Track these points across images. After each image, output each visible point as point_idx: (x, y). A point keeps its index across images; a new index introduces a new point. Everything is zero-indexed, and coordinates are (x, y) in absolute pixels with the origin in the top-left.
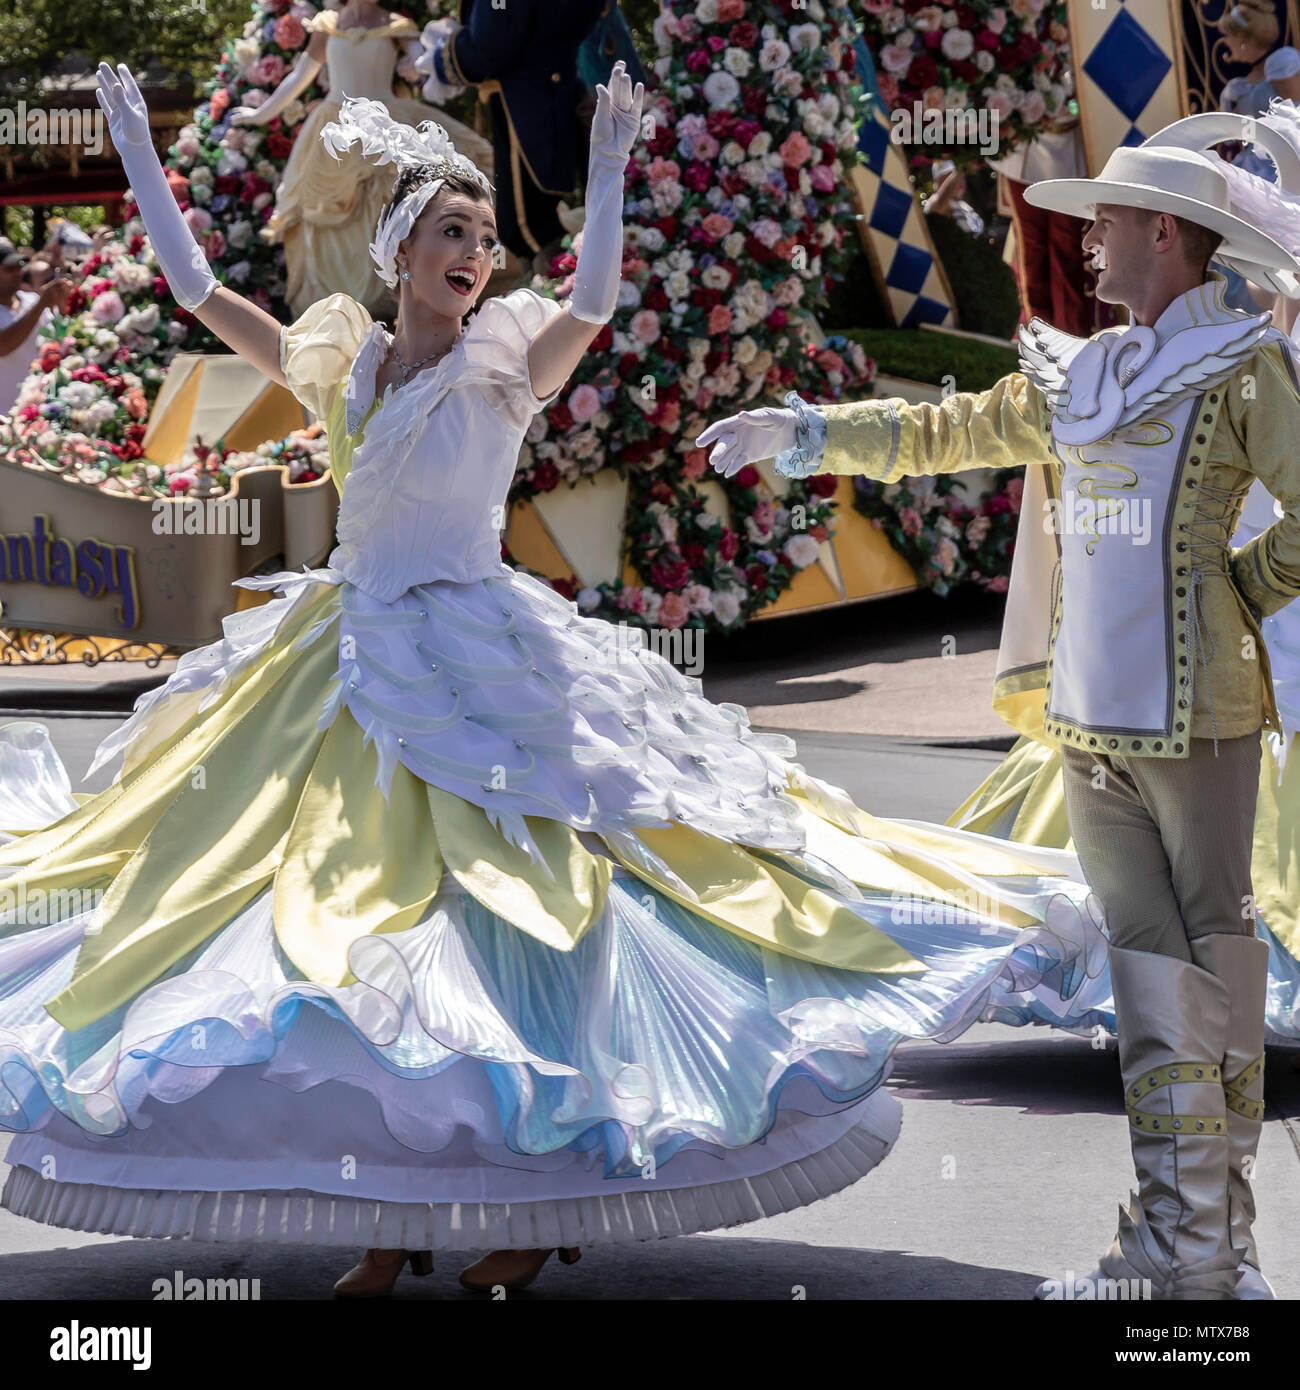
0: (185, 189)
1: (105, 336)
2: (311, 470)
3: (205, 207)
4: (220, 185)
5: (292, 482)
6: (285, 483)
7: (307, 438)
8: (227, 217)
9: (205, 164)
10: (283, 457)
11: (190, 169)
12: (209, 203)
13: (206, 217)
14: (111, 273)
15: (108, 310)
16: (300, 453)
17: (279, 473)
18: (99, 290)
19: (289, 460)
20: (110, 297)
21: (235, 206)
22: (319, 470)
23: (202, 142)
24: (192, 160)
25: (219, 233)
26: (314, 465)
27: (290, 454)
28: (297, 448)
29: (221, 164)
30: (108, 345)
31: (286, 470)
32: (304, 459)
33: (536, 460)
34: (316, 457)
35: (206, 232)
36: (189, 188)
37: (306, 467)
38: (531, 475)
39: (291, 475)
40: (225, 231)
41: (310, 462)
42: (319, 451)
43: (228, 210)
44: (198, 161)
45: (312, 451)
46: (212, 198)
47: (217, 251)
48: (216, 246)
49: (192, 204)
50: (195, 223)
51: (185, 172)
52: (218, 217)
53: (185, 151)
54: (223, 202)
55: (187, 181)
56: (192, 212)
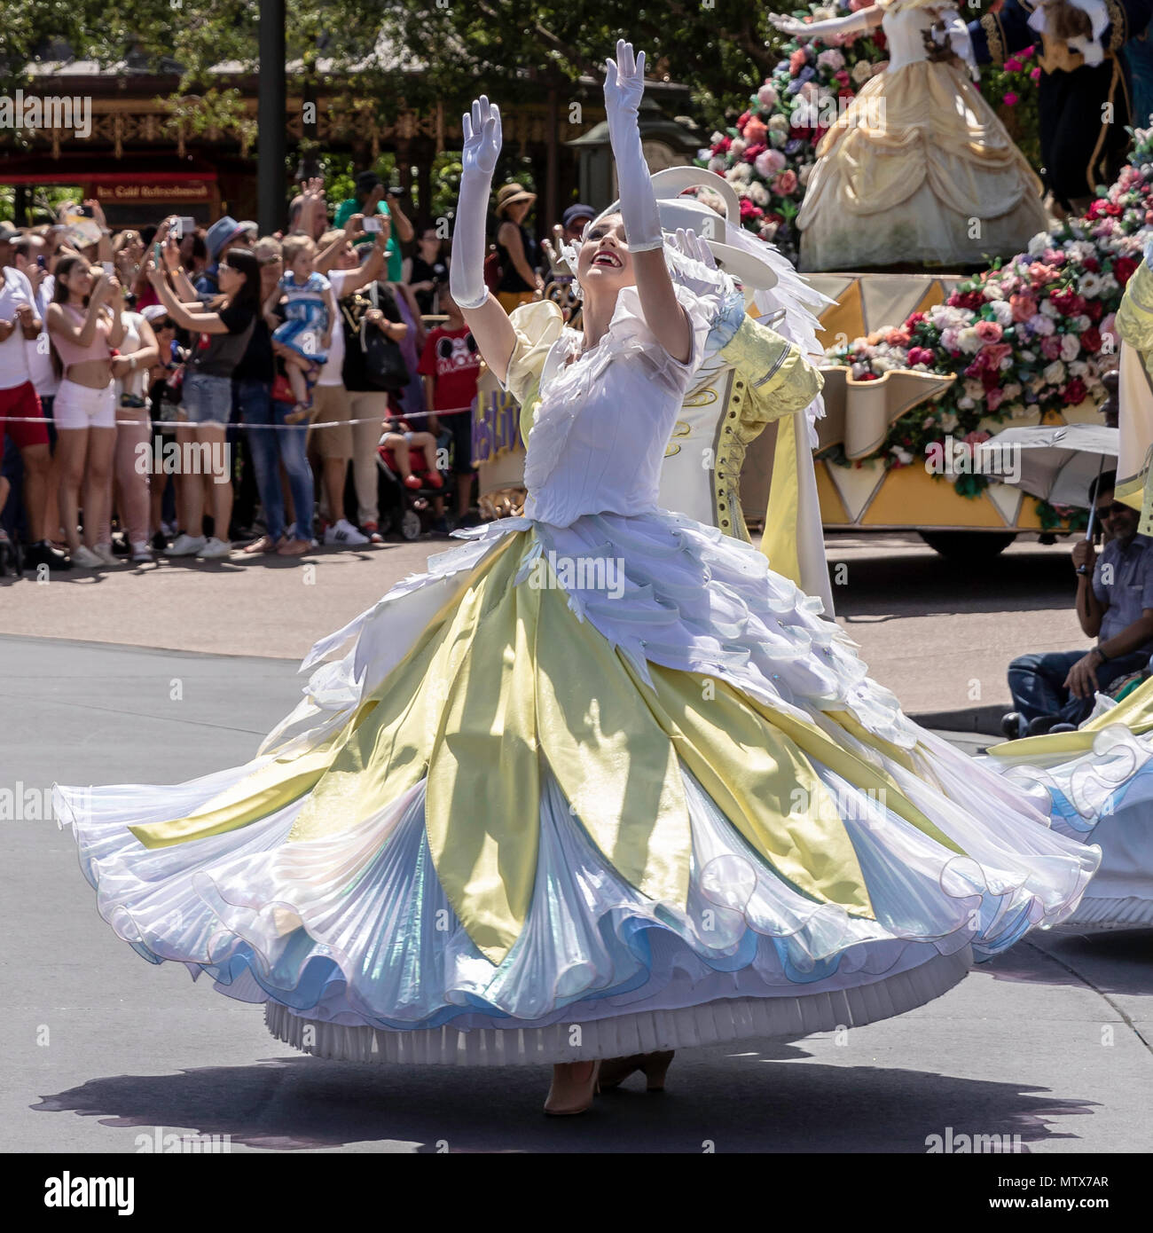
0: (764, 133)
2: (871, 372)
3: (780, 149)
4: (794, 133)
5: (855, 380)
6: (849, 379)
7: (870, 344)
8: (799, 159)
9: (780, 112)
10: (847, 359)
11: (769, 117)
12: (783, 146)
13: (781, 158)
16: (862, 357)
17: (845, 372)
19: (853, 362)
21: (806, 150)
22: (878, 373)
23: (780, 93)
24: (770, 108)
25: (791, 172)
26: (873, 368)
27: (853, 357)
28: (859, 352)
31: (849, 371)
32: (865, 362)
33: (1068, 376)
34: (876, 361)
35: (780, 170)
36: (767, 132)
37: (867, 369)
38: (1062, 390)
39: (854, 375)
40: (797, 171)
41: (870, 365)
42: (878, 356)
43: (800, 153)
44: (775, 110)
45: (873, 355)
46: (787, 141)
47: (788, 188)
48: (788, 184)
49: (770, 146)
50: (771, 162)
51: (764, 118)
52: (791, 158)
53: (764, 100)
54: (795, 146)
55: (765, 127)
56: (768, 153)
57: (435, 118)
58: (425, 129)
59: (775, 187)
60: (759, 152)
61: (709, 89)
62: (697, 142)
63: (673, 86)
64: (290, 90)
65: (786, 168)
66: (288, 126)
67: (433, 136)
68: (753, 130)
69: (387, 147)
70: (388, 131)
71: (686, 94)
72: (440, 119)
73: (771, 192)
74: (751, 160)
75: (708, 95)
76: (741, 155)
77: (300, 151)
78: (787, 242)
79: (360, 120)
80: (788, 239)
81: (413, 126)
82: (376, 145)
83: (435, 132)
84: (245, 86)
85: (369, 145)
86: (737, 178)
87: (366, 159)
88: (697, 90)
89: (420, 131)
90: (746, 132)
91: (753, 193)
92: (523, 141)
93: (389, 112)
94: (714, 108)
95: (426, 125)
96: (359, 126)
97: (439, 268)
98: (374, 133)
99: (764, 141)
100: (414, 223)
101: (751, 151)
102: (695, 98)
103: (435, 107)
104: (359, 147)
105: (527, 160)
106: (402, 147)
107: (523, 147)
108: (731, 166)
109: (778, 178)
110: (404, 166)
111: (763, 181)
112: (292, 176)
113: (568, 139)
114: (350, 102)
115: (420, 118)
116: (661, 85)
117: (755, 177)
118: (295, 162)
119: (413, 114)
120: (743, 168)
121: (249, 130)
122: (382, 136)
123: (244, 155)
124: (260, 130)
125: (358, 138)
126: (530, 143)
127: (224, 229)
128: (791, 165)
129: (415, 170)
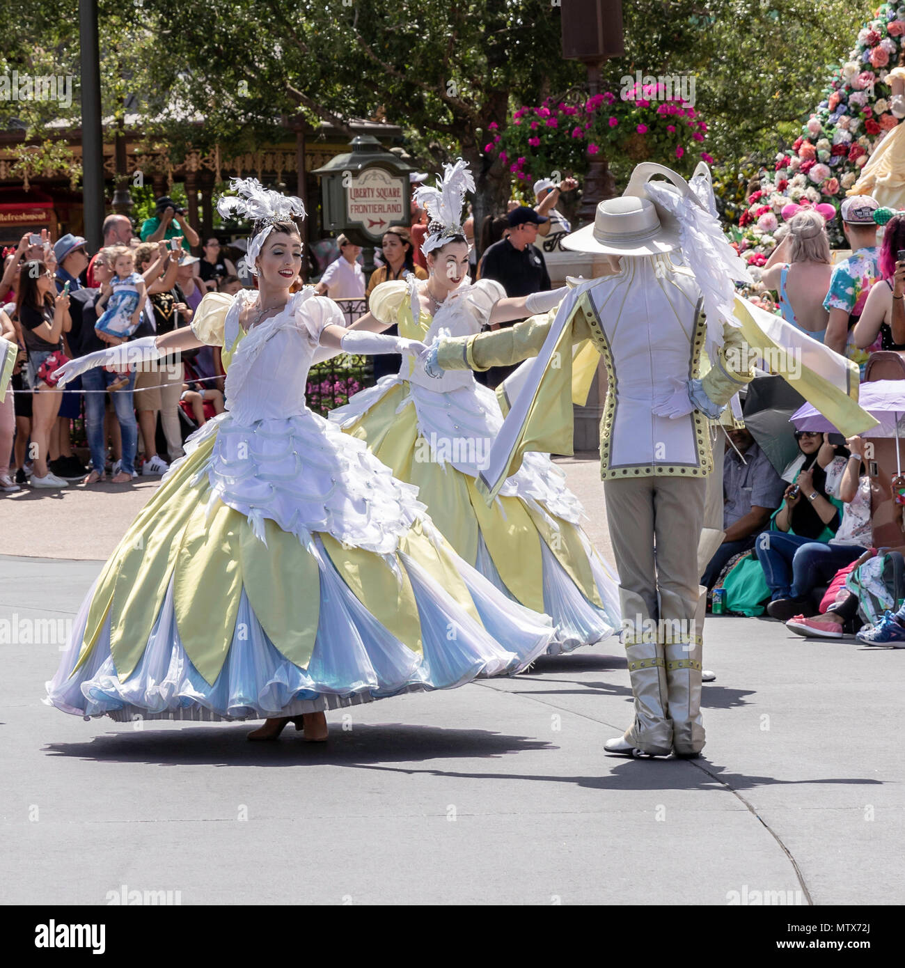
0: (814, 152)
1: (767, 239)
3: (826, 163)
4: (835, 150)
8: (840, 169)
9: (825, 137)
11: (816, 140)
12: (828, 161)
13: (827, 169)
14: (769, 202)
15: (768, 224)
18: (760, 212)
20: (770, 216)
21: (845, 163)
23: (823, 123)
24: (816, 134)
25: (835, 179)
29: (835, 137)
30: (770, 244)
35: (826, 178)
36: (816, 151)
40: (838, 178)
43: (841, 165)
44: (820, 135)
46: (831, 157)
47: (833, 190)
48: (833, 187)
49: (818, 162)
50: (820, 173)
51: (813, 141)
52: (834, 169)
53: (812, 129)
54: (837, 160)
55: (815, 148)
56: (818, 166)
57: (213, 156)
58: (206, 164)
59: (824, 190)
60: (811, 166)
61: (416, 128)
62: (408, 168)
63: (388, 126)
64: (105, 140)
65: (831, 177)
66: (105, 165)
67: (213, 170)
68: (805, 150)
69: (178, 178)
70: (179, 167)
71: (399, 131)
72: (217, 157)
73: (822, 194)
74: (806, 171)
75: (415, 132)
76: (798, 168)
77: (114, 183)
78: (835, 228)
79: (159, 159)
80: (836, 226)
81: (197, 163)
82: (170, 178)
83: (214, 166)
84: (72, 137)
85: (166, 177)
86: (797, 184)
87: (164, 188)
88: (407, 128)
89: (202, 165)
90: (801, 152)
91: (809, 194)
92: (279, 171)
93: (180, 153)
94: (420, 141)
95: (207, 161)
96: (158, 164)
97: (219, 267)
98: (170, 169)
99: (814, 158)
100: (201, 234)
101: (806, 165)
102: (406, 134)
103: (214, 148)
104: (158, 180)
105: (282, 184)
106: (190, 178)
107: (280, 175)
108: (791, 176)
109: (826, 183)
110: (192, 192)
111: (815, 186)
112: (109, 202)
113: (313, 169)
114: (150, 145)
115: (203, 156)
116: (381, 126)
117: (809, 183)
118: (111, 193)
119: (198, 153)
120: (800, 177)
121: (76, 171)
122: (175, 171)
123: (73, 188)
124: (84, 170)
125: (157, 173)
126: (284, 172)
127: (67, 243)
128: (833, 174)
129: (200, 195)
